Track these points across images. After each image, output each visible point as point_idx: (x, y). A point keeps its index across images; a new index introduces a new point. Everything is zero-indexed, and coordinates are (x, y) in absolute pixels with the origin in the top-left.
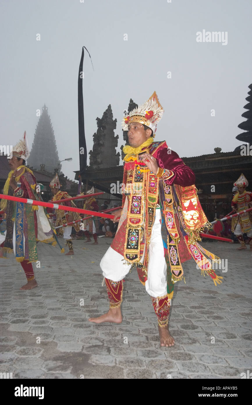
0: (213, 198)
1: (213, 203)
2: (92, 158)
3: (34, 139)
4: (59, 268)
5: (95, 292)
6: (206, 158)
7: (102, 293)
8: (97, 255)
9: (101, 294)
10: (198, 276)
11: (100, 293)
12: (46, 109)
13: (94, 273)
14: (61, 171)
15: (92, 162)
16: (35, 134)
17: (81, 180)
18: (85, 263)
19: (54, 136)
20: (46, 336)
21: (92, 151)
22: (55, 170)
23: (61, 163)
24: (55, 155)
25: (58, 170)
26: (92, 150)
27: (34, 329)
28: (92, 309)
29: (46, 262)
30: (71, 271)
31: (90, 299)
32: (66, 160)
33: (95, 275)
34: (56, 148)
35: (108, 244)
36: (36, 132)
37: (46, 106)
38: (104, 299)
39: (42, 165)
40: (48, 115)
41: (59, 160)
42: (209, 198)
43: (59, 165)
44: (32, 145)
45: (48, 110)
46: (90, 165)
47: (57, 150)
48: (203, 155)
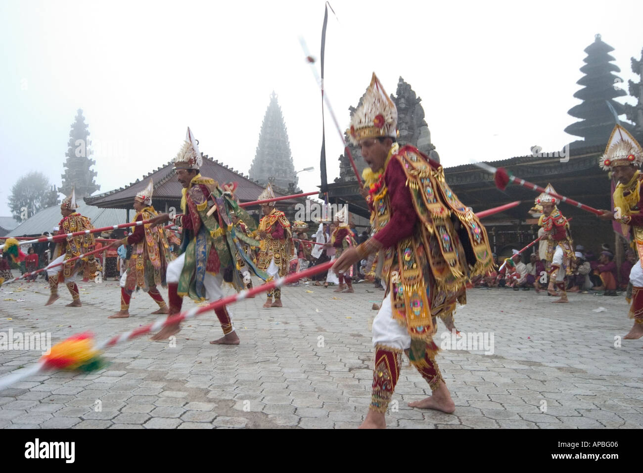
0: (530, 224)
1: (529, 231)
2: (344, 166)
3: (259, 141)
4: (300, 326)
5: (354, 360)
6: (517, 162)
7: (365, 362)
8: (353, 308)
9: (363, 363)
10: (510, 340)
11: (362, 361)
12: (276, 97)
13: (351, 333)
14: (298, 186)
15: (343, 172)
16: (260, 134)
17: (328, 200)
18: (337, 318)
19: (287, 136)
20: (287, 420)
21: (344, 156)
22: (290, 184)
23: (297, 175)
24: (289, 164)
25: (293, 184)
26: (342, 155)
27: (270, 409)
28: (352, 383)
29: (281, 316)
30: (317, 330)
31: (348, 369)
32: (304, 170)
33: (352, 336)
34: (291, 152)
35: (369, 292)
36: (261, 130)
37: (276, 93)
38: (368, 370)
39: (270, 178)
40: (278, 105)
41: (295, 170)
42: (523, 223)
43: (295, 177)
44: (256, 149)
45: (278, 98)
46: (340, 176)
47: (291, 156)
48: (513, 157)
